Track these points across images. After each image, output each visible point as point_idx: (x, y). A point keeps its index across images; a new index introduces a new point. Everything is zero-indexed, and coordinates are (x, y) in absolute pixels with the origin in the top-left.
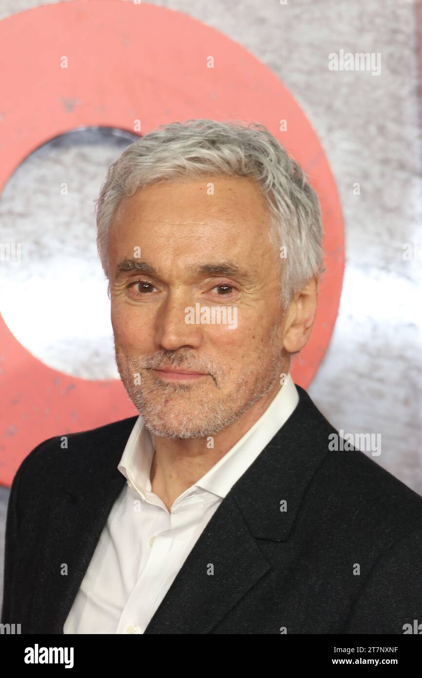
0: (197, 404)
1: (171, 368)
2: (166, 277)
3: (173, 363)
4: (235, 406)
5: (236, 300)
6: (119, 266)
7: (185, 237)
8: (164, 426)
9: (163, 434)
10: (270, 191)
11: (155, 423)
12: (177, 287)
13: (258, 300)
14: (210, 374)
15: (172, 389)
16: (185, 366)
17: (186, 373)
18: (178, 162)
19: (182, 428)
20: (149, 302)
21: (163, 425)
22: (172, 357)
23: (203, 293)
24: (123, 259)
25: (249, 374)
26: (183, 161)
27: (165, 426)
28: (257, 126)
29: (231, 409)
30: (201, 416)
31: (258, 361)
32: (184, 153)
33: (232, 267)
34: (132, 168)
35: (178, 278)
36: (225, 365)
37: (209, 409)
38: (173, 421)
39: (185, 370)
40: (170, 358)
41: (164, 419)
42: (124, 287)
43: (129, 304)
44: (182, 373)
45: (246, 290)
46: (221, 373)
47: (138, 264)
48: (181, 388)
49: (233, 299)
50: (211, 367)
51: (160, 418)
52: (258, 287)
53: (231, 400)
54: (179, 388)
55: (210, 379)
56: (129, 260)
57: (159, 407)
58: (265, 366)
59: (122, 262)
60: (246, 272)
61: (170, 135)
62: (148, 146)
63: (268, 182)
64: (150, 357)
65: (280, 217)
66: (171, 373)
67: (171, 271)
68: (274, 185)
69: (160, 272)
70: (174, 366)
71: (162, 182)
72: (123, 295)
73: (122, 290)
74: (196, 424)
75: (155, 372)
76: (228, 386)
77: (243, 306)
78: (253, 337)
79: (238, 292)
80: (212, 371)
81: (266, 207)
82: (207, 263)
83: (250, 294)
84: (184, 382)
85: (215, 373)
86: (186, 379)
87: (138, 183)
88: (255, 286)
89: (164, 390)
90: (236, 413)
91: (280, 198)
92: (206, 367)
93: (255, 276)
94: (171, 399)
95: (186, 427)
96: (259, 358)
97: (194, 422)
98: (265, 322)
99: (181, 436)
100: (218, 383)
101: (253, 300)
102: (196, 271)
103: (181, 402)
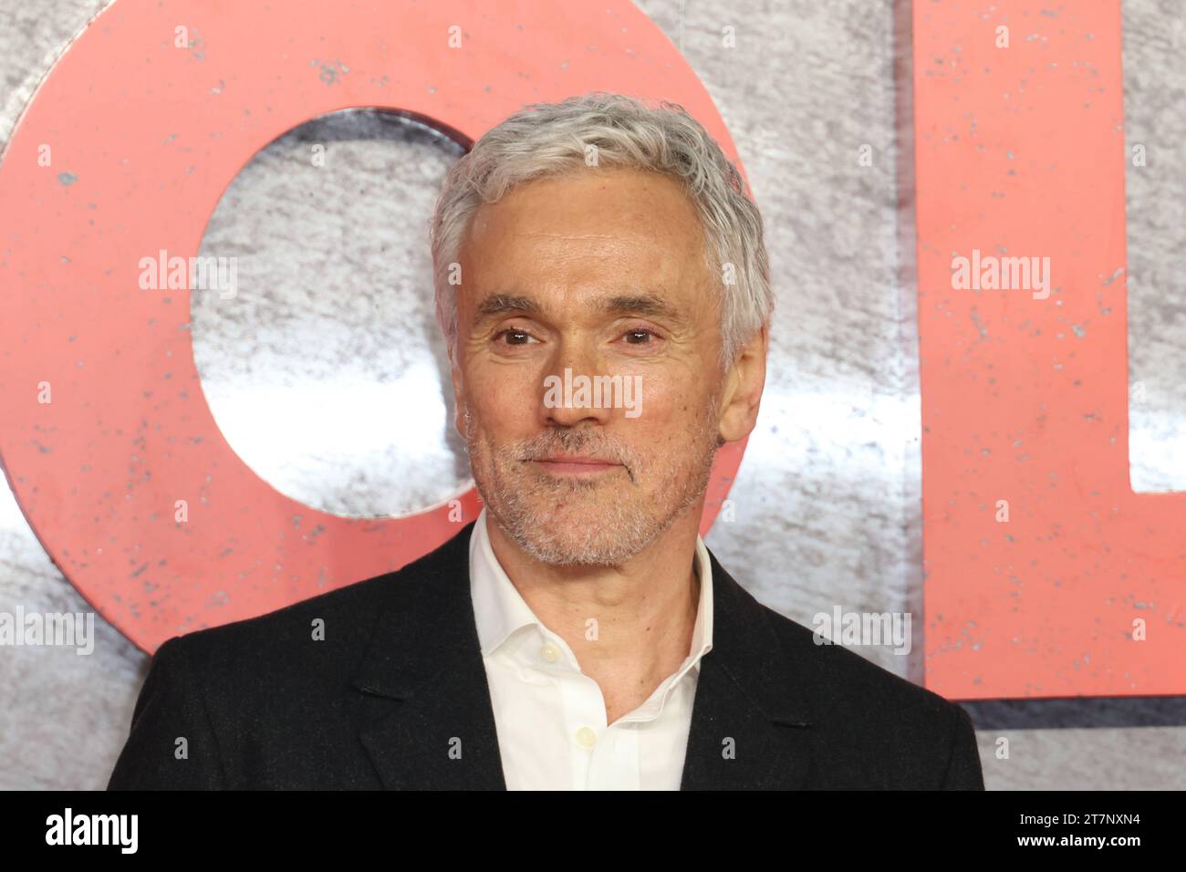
0: (608, 507)
1: (565, 456)
2: (555, 317)
3: (567, 447)
4: (660, 512)
5: (660, 353)
6: (481, 306)
7: (584, 257)
8: (556, 543)
9: (553, 556)
10: (703, 192)
11: (540, 541)
12: (572, 332)
13: (691, 352)
14: (623, 465)
15: (567, 488)
16: (586, 451)
17: (588, 462)
18: (571, 146)
19: (583, 545)
20: (528, 358)
21: (554, 541)
22: (567, 438)
23: (610, 342)
24: (489, 295)
25: (680, 465)
26: (578, 144)
27: (559, 543)
28: (671, 106)
29: (654, 518)
30: (612, 526)
31: (692, 447)
32: (579, 133)
33: (655, 301)
34: (497, 160)
35: (575, 318)
36: (645, 451)
37: (623, 515)
38: (571, 535)
39: (586, 458)
40: (563, 439)
41: (555, 533)
42: (486, 339)
43: (496, 362)
44: (580, 463)
45: (674, 338)
46: (640, 462)
47: (514, 299)
48: (582, 484)
49: (654, 351)
50: (625, 454)
51: (549, 532)
52: (691, 334)
53: (656, 503)
54: (579, 486)
55: (625, 471)
56: (499, 296)
57: (546, 516)
58: (702, 456)
59: (487, 299)
60: (676, 310)
61: (545, 115)
62: (515, 130)
63: (697, 181)
64: (530, 442)
65: (719, 231)
66: (565, 463)
67: (565, 307)
68: (706, 186)
69: (547, 309)
70: (570, 451)
71: (547, 177)
72: (487, 350)
73: (484, 344)
74: (605, 538)
75: (538, 464)
76: (648, 483)
77: (670, 361)
78: (685, 409)
79: (662, 341)
80: (626, 460)
81: (697, 216)
82: (619, 296)
83: (680, 342)
84: (586, 475)
85: (631, 462)
86: (588, 470)
87: (506, 181)
88: (686, 333)
89: (554, 490)
90: (659, 523)
91: (716, 204)
92: (618, 454)
93: (687, 316)
94: (567, 503)
95: (590, 543)
96: (694, 441)
97: (602, 536)
98: (701, 385)
99: (581, 558)
100: (635, 477)
101: (684, 352)
102: (602, 307)
103: (583, 506)
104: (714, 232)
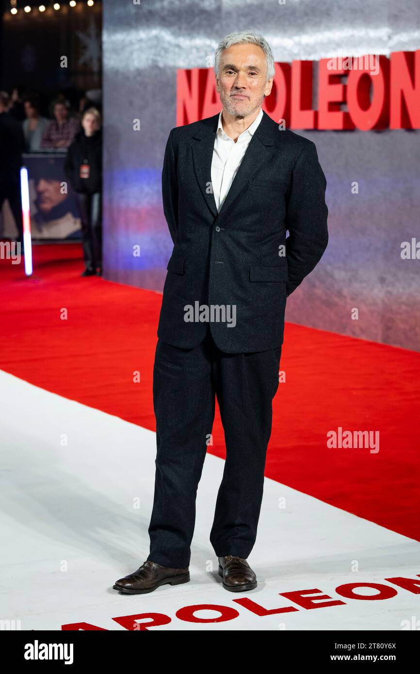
104: (267, 57)
